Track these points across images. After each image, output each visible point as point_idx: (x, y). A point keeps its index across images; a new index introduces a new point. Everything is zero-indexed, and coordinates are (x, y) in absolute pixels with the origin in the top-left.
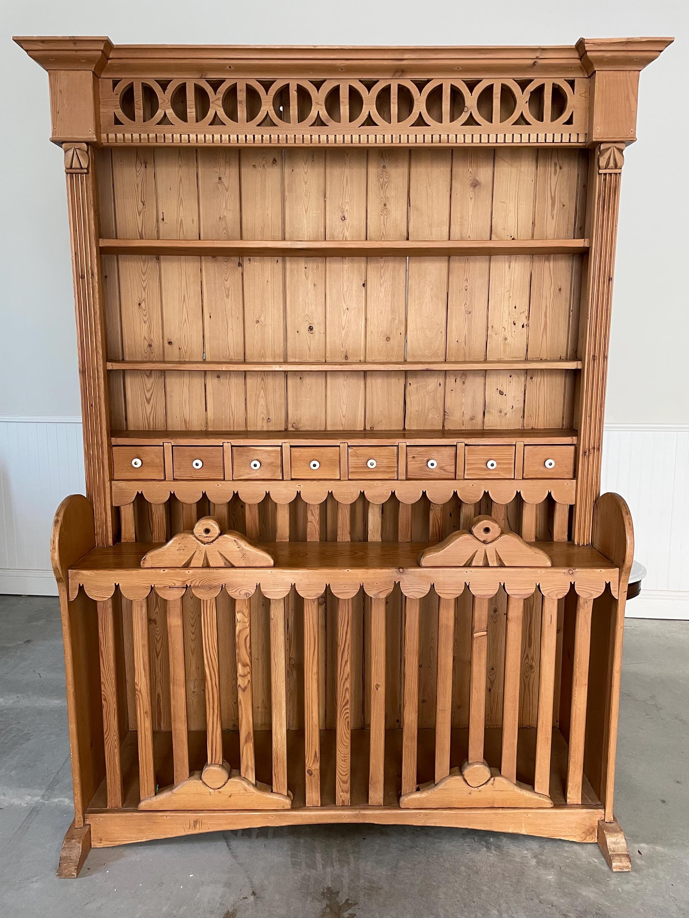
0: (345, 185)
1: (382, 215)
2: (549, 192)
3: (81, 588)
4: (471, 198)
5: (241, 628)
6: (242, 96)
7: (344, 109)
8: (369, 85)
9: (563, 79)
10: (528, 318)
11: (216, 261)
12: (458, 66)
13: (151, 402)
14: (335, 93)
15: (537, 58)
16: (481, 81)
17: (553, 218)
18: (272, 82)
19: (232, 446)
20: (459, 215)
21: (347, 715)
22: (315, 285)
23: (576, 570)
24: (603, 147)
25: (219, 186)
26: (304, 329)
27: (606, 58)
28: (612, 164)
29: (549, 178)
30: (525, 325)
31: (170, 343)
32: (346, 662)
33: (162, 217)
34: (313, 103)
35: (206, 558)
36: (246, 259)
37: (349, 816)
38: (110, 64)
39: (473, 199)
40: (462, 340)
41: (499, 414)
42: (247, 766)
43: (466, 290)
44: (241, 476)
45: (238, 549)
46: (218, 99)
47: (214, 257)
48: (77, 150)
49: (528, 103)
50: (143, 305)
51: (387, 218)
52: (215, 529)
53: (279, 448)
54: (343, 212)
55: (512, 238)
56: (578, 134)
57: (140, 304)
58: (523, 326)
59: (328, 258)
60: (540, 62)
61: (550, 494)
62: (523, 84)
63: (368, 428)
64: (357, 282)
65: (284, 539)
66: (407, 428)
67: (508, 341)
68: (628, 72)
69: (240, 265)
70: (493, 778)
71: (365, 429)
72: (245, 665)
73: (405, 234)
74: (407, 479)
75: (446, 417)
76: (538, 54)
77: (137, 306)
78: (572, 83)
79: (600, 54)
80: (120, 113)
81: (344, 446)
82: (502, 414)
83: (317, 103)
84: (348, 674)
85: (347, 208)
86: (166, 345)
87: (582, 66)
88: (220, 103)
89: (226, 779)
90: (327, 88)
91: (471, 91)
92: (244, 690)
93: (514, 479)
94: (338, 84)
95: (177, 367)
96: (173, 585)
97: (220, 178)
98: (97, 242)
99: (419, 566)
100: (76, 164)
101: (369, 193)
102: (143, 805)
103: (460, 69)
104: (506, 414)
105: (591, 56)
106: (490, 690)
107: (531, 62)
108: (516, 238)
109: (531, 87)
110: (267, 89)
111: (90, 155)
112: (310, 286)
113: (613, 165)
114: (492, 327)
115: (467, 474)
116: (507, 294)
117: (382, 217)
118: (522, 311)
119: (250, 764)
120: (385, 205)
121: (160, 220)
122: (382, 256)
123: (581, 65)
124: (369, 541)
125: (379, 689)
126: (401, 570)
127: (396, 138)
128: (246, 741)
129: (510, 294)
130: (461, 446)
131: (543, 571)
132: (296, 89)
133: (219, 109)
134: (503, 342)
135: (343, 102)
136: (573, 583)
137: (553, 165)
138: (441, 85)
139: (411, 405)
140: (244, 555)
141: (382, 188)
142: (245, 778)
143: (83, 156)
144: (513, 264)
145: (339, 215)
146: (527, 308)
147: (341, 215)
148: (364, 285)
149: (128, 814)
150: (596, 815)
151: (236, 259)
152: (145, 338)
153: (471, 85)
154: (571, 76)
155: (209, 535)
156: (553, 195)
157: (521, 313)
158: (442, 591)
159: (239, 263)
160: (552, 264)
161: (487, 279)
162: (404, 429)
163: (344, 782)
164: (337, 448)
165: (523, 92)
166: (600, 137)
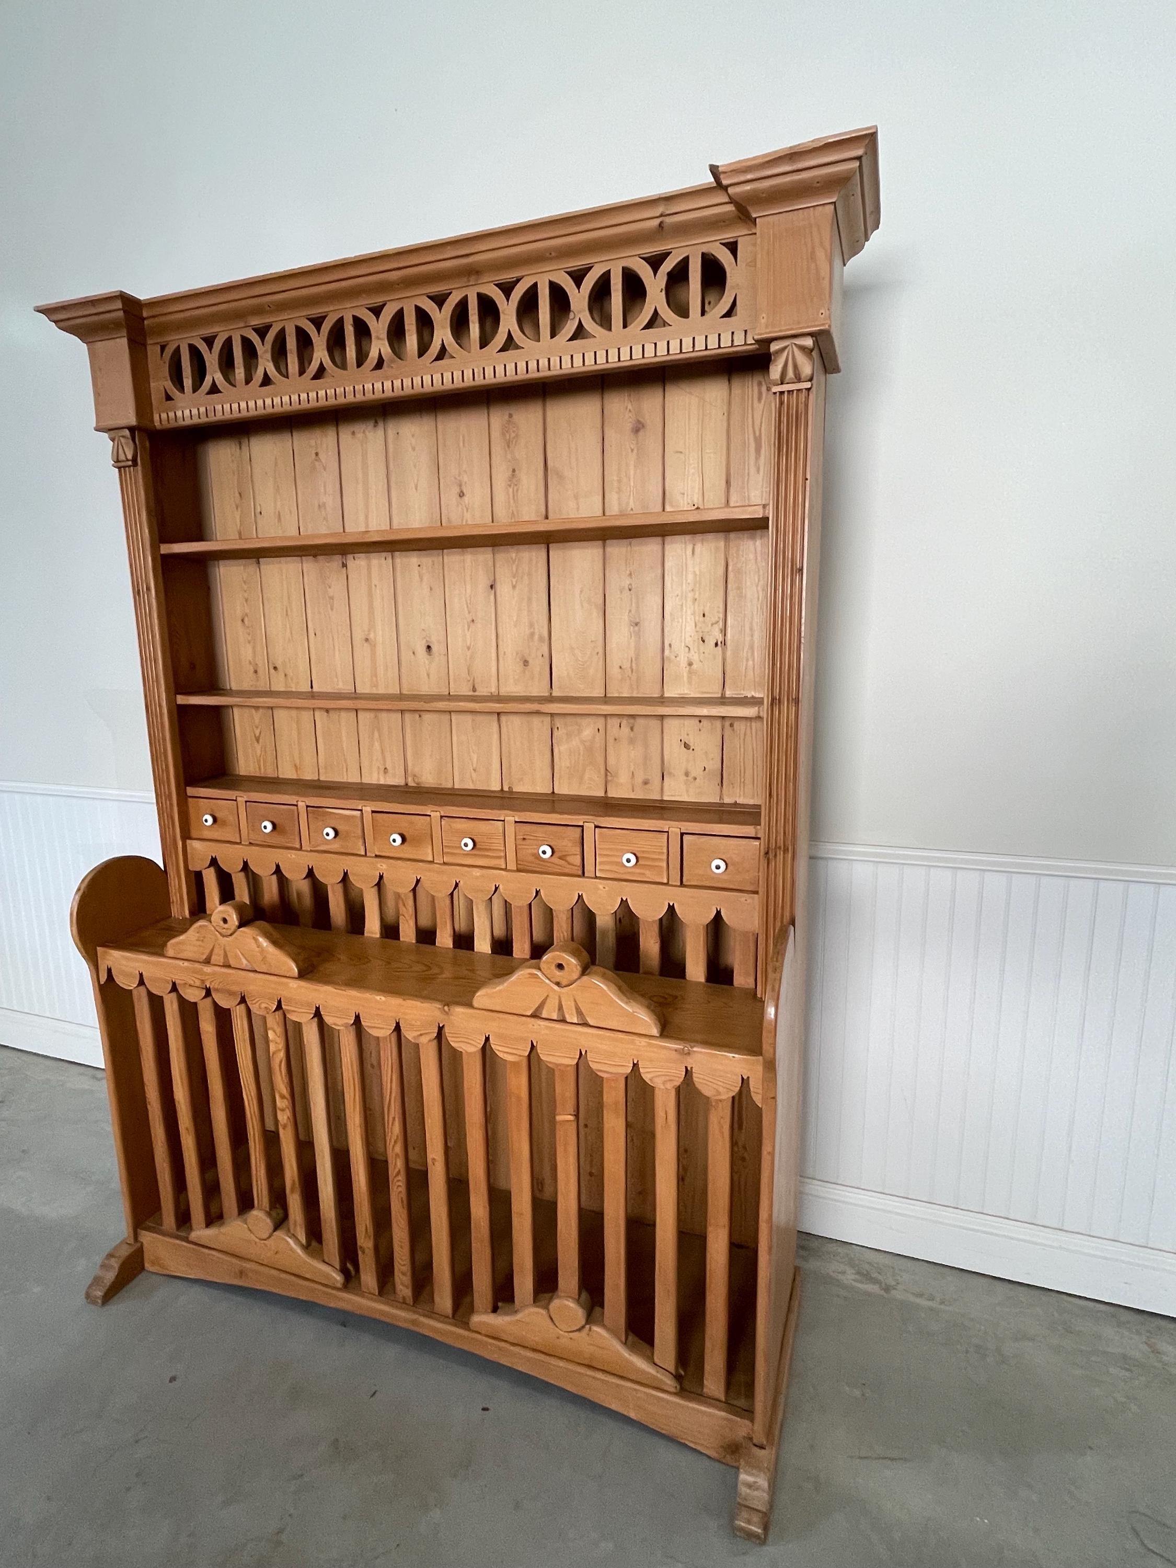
0: (461, 444)
1: (510, 486)
2: (751, 429)
3: (109, 971)
4: (632, 450)
5: (274, 1049)
6: (291, 343)
7: (412, 340)
8: (440, 300)
9: (718, 243)
10: (724, 631)
11: (317, 561)
12: (550, 250)
13: (261, 740)
14: (398, 319)
15: (661, 215)
16: (591, 267)
17: (758, 471)
18: (323, 318)
19: (307, 806)
20: (615, 478)
21: (400, 1189)
22: (431, 589)
23: (695, 1049)
24: (774, 347)
25: (317, 463)
26: (421, 651)
27: (763, 191)
28: (790, 374)
29: (750, 408)
30: (719, 643)
31: (275, 668)
32: (394, 1118)
33: (259, 510)
34: (373, 338)
35: (226, 956)
36: (350, 557)
37: (406, 1320)
38: (148, 325)
39: (635, 451)
40: (626, 665)
41: (685, 778)
42: (295, 1222)
43: (630, 590)
44: (318, 846)
45: (257, 949)
46: (266, 352)
47: (315, 556)
48: (121, 438)
49: (664, 292)
50: (246, 620)
51: (517, 490)
52: (234, 919)
53: (359, 812)
54: (460, 486)
55: (696, 506)
56: (746, 331)
57: (243, 621)
58: (716, 645)
59: (445, 551)
60: (668, 220)
61: (718, 913)
62: (655, 262)
63: (506, 789)
64: (483, 582)
65: (373, 933)
66: (556, 792)
67: (694, 666)
68: (812, 209)
69: (344, 565)
70: (588, 1326)
71: (502, 790)
72: (283, 1097)
73: (544, 512)
74: (518, 870)
75: (609, 778)
76: (660, 210)
77: (240, 622)
78: (733, 247)
79: (748, 187)
80: (169, 385)
81: (436, 815)
82: (690, 778)
83: (378, 338)
84: (397, 1136)
85: (465, 478)
86: (272, 671)
87: (740, 215)
88: (269, 356)
89: (271, 1231)
90: (388, 314)
91: (578, 286)
92: (285, 1127)
93: (667, 884)
94: (401, 306)
95: (246, 702)
96: (192, 982)
97: (317, 454)
98: (155, 548)
99: (470, 1005)
100: (122, 457)
101: (493, 456)
102: (194, 1235)
103: (553, 254)
104: (695, 779)
105: (736, 194)
106: (683, 1179)
107: (656, 222)
108: (701, 507)
109: (668, 266)
110: (318, 326)
111: (137, 442)
112: (426, 591)
113: (793, 376)
114: (670, 645)
115: (600, 870)
116: (690, 595)
117: (511, 490)
118: (714, 620)
119: (298, 1218)
120: (514, 471)
121: (258, 515)
122: (512, 544)
123: (736, 212)
124: (475, 950)
125: (436, 1163)
126: (446, 1008)
127: (479, 373)
128: (292, 1190)
129: (695, 595)
130: (589, 827)
131: (643, 1041)
132: (352, 322)
133: (267, 363)
134: (687, 669)
135: (409, 330)
136: (689, 1069)
137: (755, 384)
138: (535, 285)
139: (560, 758)
140: (264, 959)
141: (509, 447)
142: (293, 1235)
143: (127, 444)
144: (699, 547)
145: (456, 490)
146: (721, 616)
147: (458, 490)
148: (492, 587)
149: (178, 1242)
150: (742, 1427)
151: (338, 559)
152: (250, 663)
153: (578, 277)
154: (728, 236)
155: (226, 926)
156: (757, 434)
157: (712, 625)
158: (500, 1048)
159: (343, 563)
160: (758, 543)
161: (659, 571)
162: (553, 792)
163: (404, 1274)
164: (428, 817)
165: (655, 275)
166: (768, 331)
